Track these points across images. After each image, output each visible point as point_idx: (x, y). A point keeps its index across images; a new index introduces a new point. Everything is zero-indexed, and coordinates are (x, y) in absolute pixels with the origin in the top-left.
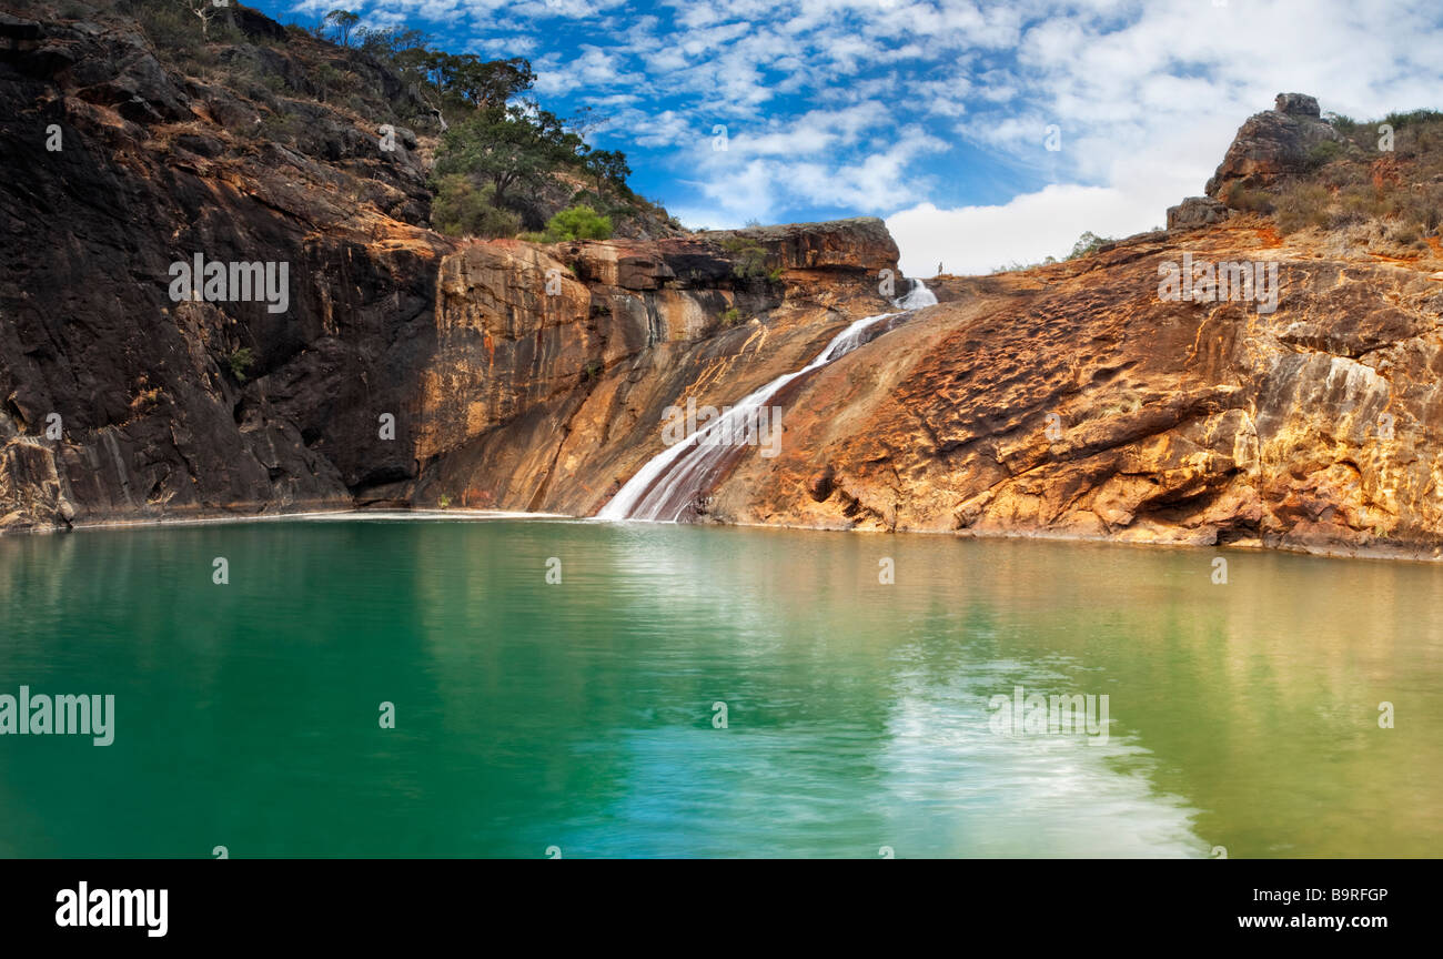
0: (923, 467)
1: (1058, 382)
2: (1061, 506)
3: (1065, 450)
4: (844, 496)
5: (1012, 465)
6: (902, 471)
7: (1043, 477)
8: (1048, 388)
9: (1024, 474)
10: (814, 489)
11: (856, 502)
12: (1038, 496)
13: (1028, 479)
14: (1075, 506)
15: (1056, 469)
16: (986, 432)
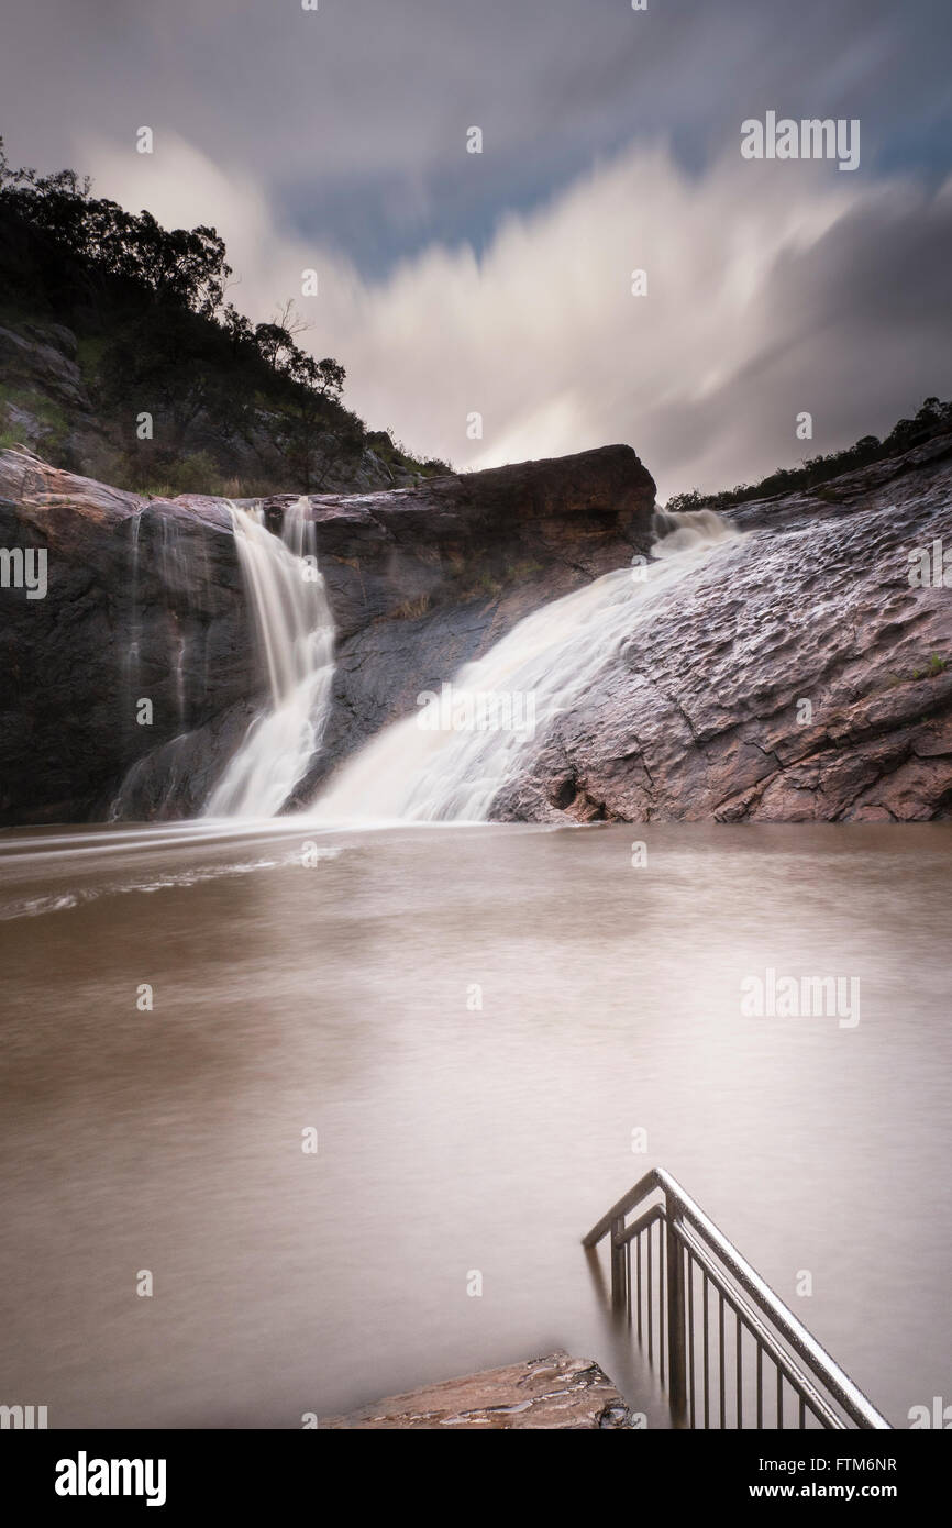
0: (678, 763)
1: (835, 647)
2: (841, 802)
3: (844, 732)
4: (589, 800)
5: (783, 755)
6: (654, 768)
7: (819, 767)
8: (825, 655)
9: (797, 765)
10: (554, 793)
11: (603, 807)
12: (814, 790)
13: (800, 771)
14: (861, 801)
15: (834, 757)
16: (751, 716)
